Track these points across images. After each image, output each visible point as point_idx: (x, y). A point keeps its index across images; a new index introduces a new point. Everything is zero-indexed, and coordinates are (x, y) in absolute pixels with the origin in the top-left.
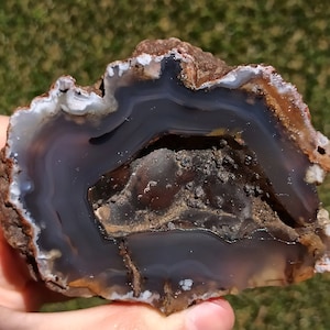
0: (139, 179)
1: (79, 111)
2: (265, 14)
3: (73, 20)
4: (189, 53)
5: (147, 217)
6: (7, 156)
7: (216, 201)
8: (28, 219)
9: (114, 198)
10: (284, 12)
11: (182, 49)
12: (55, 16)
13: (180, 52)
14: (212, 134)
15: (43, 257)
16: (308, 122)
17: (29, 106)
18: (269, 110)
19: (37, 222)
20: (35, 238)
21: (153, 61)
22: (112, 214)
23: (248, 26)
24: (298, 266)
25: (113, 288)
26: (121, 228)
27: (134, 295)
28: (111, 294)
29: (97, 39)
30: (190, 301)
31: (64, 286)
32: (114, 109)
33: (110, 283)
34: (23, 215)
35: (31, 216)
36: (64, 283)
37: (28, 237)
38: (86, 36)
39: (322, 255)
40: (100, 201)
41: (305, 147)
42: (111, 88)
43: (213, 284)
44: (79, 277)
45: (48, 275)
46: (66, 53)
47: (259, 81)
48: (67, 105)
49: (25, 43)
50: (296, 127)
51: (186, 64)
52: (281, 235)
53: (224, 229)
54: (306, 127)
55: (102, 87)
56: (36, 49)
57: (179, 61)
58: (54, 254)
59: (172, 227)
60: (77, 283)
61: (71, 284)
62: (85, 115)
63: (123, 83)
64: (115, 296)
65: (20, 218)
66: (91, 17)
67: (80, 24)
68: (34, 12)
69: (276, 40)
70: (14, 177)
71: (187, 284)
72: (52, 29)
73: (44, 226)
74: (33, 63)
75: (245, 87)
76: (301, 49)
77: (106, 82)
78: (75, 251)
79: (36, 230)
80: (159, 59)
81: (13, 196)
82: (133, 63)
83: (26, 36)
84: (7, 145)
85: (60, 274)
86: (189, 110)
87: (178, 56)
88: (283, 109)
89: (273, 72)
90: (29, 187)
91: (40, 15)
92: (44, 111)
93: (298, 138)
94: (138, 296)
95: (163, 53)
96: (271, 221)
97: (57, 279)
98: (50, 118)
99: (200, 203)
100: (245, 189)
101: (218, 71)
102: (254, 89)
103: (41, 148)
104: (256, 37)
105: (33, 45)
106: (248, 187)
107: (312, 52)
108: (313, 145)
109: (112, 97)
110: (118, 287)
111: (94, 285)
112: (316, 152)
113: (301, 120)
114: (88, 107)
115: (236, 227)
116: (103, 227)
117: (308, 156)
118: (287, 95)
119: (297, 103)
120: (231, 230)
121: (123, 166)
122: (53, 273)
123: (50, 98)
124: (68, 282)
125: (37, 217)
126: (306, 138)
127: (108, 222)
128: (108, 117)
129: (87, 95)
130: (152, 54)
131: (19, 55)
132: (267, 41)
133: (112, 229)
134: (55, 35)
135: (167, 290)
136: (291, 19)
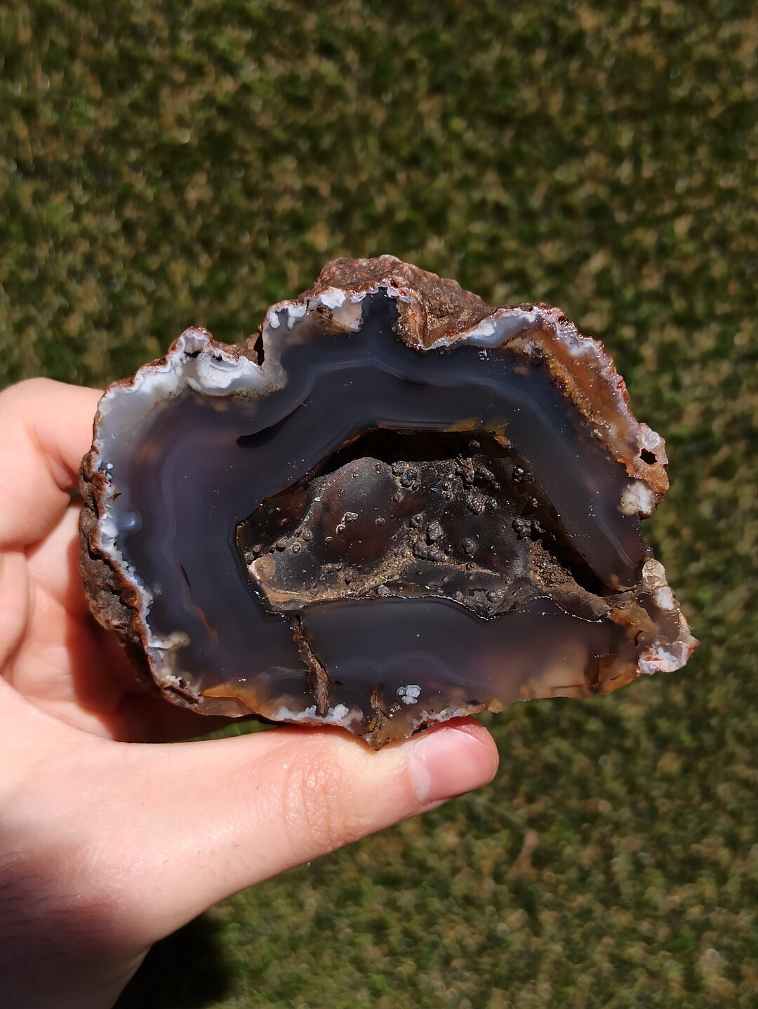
0: (326, 506)
1: (219, 389)
2: (529, 215)
3: (128, 229)
4: (412, 285)
5: (341, 575)
6: (95, 469)
7: (465, 546)
8: (131, 579)
9: (282, 542)
10: (568, 211)
11: (399, 279)
12: (89, 220)
13: (395, 285)
14: (454, 428)
15: (157, 644)
16: (623, 406)
17: (132, 383)
18: (555, 384)
19: (147, 584)
20: (144, 612)
21: (348, 302)
22: (278, 570)
23: (493, 241)
24: (609, 662)
25: (281, 700)
26: (294, 595)
27: (318, 713)
28: (277, 710)
29: (178, 269)
30: (417, 723)
31: (195, 695)
32: (280, 386)
33: (276, 691)
34: (123, 572)
35: (136, 574)
36: (194, 691)
37: (132, 611)
38: (153, 263)
39: (650, 643)
40: (257, 548)
41: (620, 450)
42: (275, 349)
43: (458, 693)
44: (222, 681)
45: (166, 676)
46: (113, 298)
47: (535, 335)
48: (198, 379)
49: (27, 276)
50: (604, 415)
51: (406, 305)
52: (577, 607)
53: (478, 596)
54: (620, 415)
55: (259, 346)
56: (49, 290)
57: (395, 300)
58: (176, 639)
59: (385, 591)
60: (218, 691)
61: (207, 692)
62: (230, 397)
63: (296, 339)
64: (283, 715)
65: (118, 577)
66: (166, 222)
67: (142, 235)
68: (44, 212)
69: (554, 270)
70: (106, 505)
71: (411, 693)
72: (84, 247)
73: (158, 591)
74: (44, 319)
75: (510, 345)
76: (605, 288)
77: (266, 339)
78: (213, 635)
79: (145, 598)
80: (358, 297)
81: (106, 539)
82: (313, 305)
83: (28, 262)
84: (93, 448)
85: (187, 675)
86: (412, 386)
87: (391, 292)
88: (579, 383)
89: (561, 319)
90: (133, 523)
91: (57, 219)
92: (158, 390)
93: (606, 435)
94: (324, 715)
95: (366, 287)
96: (562, 582)
97: (182, 683)
98: (169, 401)
99: (435, 551)
100: (515, 526)
101: (464, 316)
102: (528, 348)
103: (152, 453)
104: (510, 264)
105: (42, 280)
106: (520, 522)
107: (629, 293)
108: (633, 446)
109: (278, 363)
110: (291, 700)
111: (248, 695)
112: (637, 458)
113: (611, 403)
114: (235, 383)
115: (499, 593)
116: (263, 593)
117: (624, 466)
118: (587, 358)
119: (603, 373)
120: (490, 599)
121: (296, 485)
122: (176, 675)
123: (169, 366)
124: (202, 689)
125: (146, 576)
126: (621, 435)
127: (271, 584)
128: (268, 400)
129: (232, 362)
130: (345, 288)
131: (13, 303)
132: (535, 273)
133: (278, 597)
134: (89, 260)
135: (376, 704)
136: (585, 227)
